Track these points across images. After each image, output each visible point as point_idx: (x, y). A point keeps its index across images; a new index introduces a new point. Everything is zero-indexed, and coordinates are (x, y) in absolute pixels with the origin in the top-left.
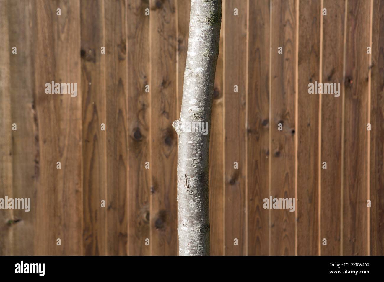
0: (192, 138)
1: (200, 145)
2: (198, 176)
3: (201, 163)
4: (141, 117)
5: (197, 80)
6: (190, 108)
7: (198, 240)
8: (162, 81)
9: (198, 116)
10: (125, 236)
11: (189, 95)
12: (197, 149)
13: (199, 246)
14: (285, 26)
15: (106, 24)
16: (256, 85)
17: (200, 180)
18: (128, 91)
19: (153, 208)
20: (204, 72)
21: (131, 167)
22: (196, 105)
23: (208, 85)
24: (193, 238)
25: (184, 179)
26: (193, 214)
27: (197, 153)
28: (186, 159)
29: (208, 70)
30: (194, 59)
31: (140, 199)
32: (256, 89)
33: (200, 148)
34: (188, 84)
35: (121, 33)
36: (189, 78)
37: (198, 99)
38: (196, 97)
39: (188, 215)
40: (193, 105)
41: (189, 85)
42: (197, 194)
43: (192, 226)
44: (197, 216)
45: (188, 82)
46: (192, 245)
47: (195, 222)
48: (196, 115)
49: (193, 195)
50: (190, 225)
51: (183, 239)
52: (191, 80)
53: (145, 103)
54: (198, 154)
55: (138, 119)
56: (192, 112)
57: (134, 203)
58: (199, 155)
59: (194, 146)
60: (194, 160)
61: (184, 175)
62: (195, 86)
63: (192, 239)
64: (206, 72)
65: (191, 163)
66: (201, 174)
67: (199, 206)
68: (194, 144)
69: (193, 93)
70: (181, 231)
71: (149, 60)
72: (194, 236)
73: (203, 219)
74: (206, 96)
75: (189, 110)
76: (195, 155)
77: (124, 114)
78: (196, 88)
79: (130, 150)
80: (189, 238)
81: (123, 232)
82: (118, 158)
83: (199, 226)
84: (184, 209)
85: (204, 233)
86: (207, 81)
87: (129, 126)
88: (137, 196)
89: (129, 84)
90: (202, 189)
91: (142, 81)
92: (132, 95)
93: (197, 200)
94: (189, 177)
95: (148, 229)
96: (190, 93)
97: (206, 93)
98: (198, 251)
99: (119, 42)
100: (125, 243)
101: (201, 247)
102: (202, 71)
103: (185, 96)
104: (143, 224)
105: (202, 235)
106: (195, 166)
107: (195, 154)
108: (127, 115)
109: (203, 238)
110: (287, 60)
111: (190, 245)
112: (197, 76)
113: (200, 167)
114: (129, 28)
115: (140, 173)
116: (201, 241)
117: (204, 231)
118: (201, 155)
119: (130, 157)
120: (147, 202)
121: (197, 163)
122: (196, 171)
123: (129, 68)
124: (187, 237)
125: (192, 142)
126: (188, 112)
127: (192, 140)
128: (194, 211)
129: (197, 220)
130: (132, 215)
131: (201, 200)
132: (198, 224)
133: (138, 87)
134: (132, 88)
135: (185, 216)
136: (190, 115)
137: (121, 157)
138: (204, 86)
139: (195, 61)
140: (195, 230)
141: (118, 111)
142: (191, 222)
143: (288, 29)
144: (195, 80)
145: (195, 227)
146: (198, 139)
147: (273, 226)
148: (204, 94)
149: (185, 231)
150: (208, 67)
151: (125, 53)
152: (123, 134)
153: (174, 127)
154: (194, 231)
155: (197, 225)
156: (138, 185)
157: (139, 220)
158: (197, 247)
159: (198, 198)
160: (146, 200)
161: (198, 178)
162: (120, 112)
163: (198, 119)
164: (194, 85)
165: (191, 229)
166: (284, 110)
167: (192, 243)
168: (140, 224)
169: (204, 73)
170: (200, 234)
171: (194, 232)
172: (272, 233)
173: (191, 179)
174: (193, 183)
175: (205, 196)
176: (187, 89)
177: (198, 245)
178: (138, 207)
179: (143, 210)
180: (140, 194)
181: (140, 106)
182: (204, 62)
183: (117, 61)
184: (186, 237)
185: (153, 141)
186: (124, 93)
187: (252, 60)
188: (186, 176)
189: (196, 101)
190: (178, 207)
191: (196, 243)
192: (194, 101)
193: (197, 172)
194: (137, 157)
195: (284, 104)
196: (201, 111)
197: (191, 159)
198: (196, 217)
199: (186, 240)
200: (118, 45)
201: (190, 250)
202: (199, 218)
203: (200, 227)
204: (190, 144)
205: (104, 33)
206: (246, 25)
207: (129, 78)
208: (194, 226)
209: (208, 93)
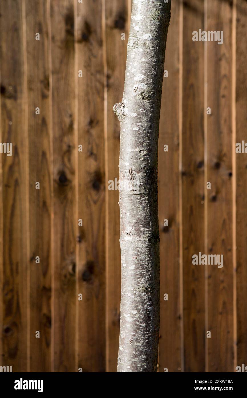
4: (66, 160)
10: (49, 290)
14: (220, 60)
15: (28, 58)
16: (190, 125)
18: (52, 131)
19: (80, 260)
21: (55, 213)
30: (140, 24)
31: (65, 249)
32: (191, 129)
35: (44, 67)
45: (132, 53)
53: (71, 144)
55: (63, 161)
56: (138, 90)
57: (59, 254)
69: (138, 66)
77: (48, 156)
79: (55, 196)
81: (47, 286)
82: (41, 204)
87: (53, 169)
88: (62, 246)
89: (54, 123)
91: (67, 120)
92: (57, 135)
93: (144, 202)
95: (74, 283)
99: (41, 77)
100: (49, 298)
104: (68, 276)
108: (51, 157)
110: (224, 96)
115: (66, 221)
119: (55, 204)
120: (73, 253)
123: (53, 106)
130: (57, 267)
133: (63, 126)
134: (57, 129)
137: (44, 203)
139: (141, 26)
141: (41, 153)
143: (223, 64)
144: (141, 50)
147: (210, 277)
151: (48, 90)
152: (47, 178)
156: (63, 234)
157: (64, 272)
159: (145, 199)
160: (72, 250)
162: (44, 154)
168: (65, 276)
172: (209, 285)
178: (63, 258)
179: (68, 261)
180: (65, 244)
181: (65, 148)
183: (40, 98)
185: (80, 185)
186: (48, 134)
187: (186, 97)
192: (140, 77)
194: (62, 203)
195: (221, 145)
200: (42, 82)
205: (26, 68)
207: (53, 118)
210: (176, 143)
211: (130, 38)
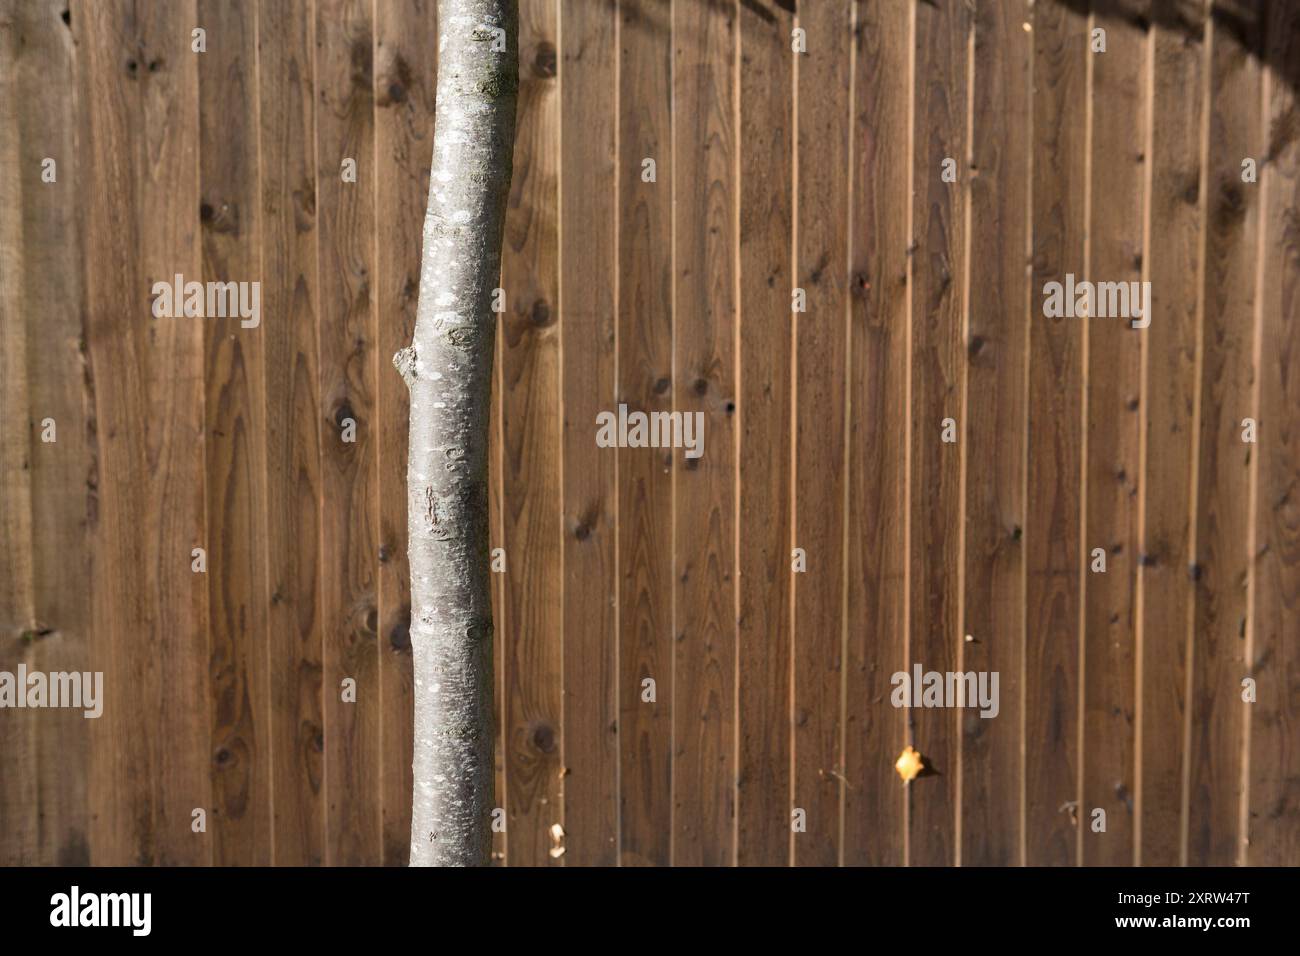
0: (444, 395)
1: (465, 413)
2: (460, 493)
3: (467, 460)
4: (352, 373)
5: (454, 242)
6: (438, 317)
7: (461, 658)
8: (405, 282)
9: (460, 337)
10: (318, 667)
11: (435, 284)
12: (456, 424)
13: (464, 672)
14: (707, 147)
15: (265, 140)
16: (639, 294)
17: (466, 503)
18: (321, 307)
19: (386, 600)
20: (472, 222)
21: (328, 496)
22: (454, 307)
23: (485, 258)
24: (449, 654)
25: (423, 500)
26: (447, 590)
27: (457, 432)
28: (429, 450)
29: (484, 218)
30: (447, 189)
31: (351, 577)
32: (640, 302)
33: (464, 420)
34: (432, 254)
35: (303, 162)
36: (436, 238)
37: (457, 293)
38: (454, 287)
39: (436, 595)
40: (447, 307)
41: (436, 258)
42: (457, 538)
43: (446, 622)
44: (458, 597)
45: (432, 248)
46: (446, 670)
47: (453, 611)
48: (454, 334)
49: (447, 543)
50: (441, 620)
51: (424, 656)
52: (440, 245)
53: (364, 337)
54: (459, 436)
55: (346, 376)
56: (444, 325)
57: (337, 588)
58: (462, 438)
59: (448, 415)
60: (448, 452)
61: (422, 491)
62: (451, 259)
63: (447, 656)
64: (479, 223)
65: (442, 458)
66: (469, 488)
67: (464, 570)
68: (449, 411)
69: (444, 276)
70: (417, 637)
71: (372, 231)
72: (452, 646)
73: (474, 603)
74: (478, 284)
75: (435, 320)
76: (453, 438)
77: (311, 364)
78: (454, 263)
79: (326, 455)
80: (438, 653)
81: (311, 659)
82: (296, 475)
83: (465, 623)
84: (425, 580)
85: (478, 638)
86: (482, 246)
87: (325, 396)
88: (345, 569)
89: (324, 289)
90: (471, 528)
91: (356, 283)
92: (331, 318)
93: (457, 555)
94: (436, 495)
95: (373, 651)
96: (437, 278)
97: (479, 277)
98: (461, 685)
99: (296, 185)
100: (318, 685)
101: (468, 674)
102: (468, 220)
103: (426, 285)
104: (359, 637)
105: (471, 643)
106: (453, 468)
107: (452, 436)
108: (316, 367)
109: (475, 652)
110: (714, 231)
111: (440, 671)
112: (456, 232)
113: (465, 470)
114: (324, 151)
115: (352, 512)
116: (469, 661)
117: (478, 635)
118: (467, 438)
119: (326, 474)
120: (370, 585)
121: (457, 460)
122: (455, 479)
123: (322, 249)
124: (434, 650)
125: (443, 405)
126: (432, 327)
127: (443, 400)
128: (452, 583)
129: (458, 606)
130: (333, 618)
131: (467, 556)
132: (461, 618)
133: (347, 296)
134: (331, 301)
135: (428, 597)
136: (438, 333)
137: (303, 471)
138: (473, 258)
139: (450, 195)
140: (453, 632)
141: (294, 358)
142: (444, 613)
143: (714, 155)
144: (450, 244)
145: (454, 625)
146: (461, 396)
147: (681, 639)
148: (474, 279)
149: (427, 636)
150: (485, 208)
151: (312, 213)
152: (309, 415)
153: (397, 366)
154: (450, 634)
155: (458, 620)
156: (348, 543)
157: (349, 629)
158: (458, 676)
159: (460, 550)
160: (367, 580)
161: (460, 498)
162: (302, 359)
163: (458, 345)
164: (447, 257)
165: (444, 629)
166: (707, 355)
167: (447, 665)
168: (353, 638)
169: (474, 224)
170: (467, 643)
171: (451, 638)
172: (679, 656)
173: (442, 500)
174: (448, 511)
175: (480, 545)
176: (429, 268)
177: (461, 669)
178: (347, 598)
179: (360, 605)
180: (351, 565)
181: (350, 345)
182: (472, 197)
183: (293, 231)
184: (430, 651)
186: (310, 312)
188: (430, 492)
189: (453, 298)
190: (412, 574)
191: (455, 666)
192: (447, 298)
193: (458, 484)
194: (343, 472)
195: (708, 341)
196: (466, 324)
197: (441, 449)
198: (456, 599)
199: (431, 658)
200: (296, 193)
201: (441, 683)
202: (463, 600)
203: (467, 625)
204: (439, 409)
205: (260, 162)
206: (613, 144)
207: (323, 276)
208: (451, 621)
209: (485, 276)
210: (607, 336)
211: (428, 216)
